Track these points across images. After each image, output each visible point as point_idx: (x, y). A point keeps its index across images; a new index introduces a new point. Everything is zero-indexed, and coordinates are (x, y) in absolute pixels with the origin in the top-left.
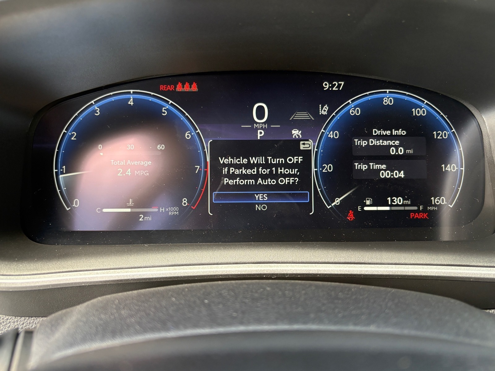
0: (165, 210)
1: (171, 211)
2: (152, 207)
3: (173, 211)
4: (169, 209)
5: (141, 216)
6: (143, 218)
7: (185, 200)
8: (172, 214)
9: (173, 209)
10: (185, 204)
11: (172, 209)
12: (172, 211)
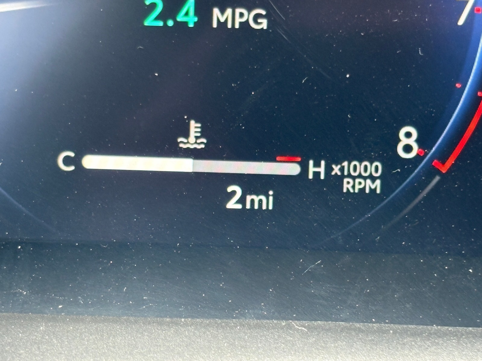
0: (328, 169)
1: (350, 175)
2: (278, 158)
3: (360, 176)
4: (342, 169)
5: (234, 193)
6: (242, 201)
7: (408, 135)
8: (353, 187)
9: (360, 168)
10: (408, 149)
11: (355, 167)
12: (354, 178)
